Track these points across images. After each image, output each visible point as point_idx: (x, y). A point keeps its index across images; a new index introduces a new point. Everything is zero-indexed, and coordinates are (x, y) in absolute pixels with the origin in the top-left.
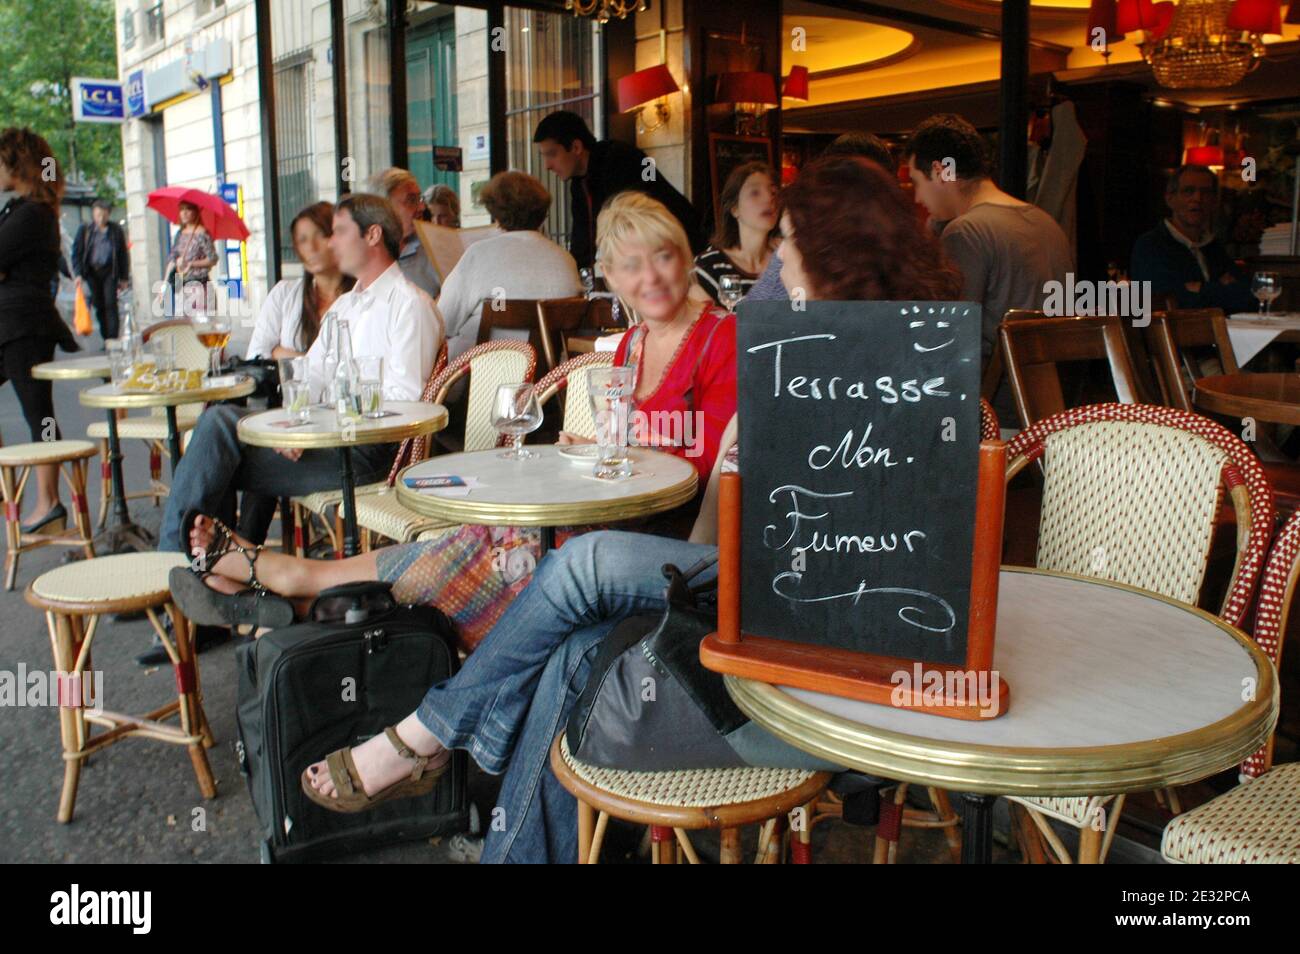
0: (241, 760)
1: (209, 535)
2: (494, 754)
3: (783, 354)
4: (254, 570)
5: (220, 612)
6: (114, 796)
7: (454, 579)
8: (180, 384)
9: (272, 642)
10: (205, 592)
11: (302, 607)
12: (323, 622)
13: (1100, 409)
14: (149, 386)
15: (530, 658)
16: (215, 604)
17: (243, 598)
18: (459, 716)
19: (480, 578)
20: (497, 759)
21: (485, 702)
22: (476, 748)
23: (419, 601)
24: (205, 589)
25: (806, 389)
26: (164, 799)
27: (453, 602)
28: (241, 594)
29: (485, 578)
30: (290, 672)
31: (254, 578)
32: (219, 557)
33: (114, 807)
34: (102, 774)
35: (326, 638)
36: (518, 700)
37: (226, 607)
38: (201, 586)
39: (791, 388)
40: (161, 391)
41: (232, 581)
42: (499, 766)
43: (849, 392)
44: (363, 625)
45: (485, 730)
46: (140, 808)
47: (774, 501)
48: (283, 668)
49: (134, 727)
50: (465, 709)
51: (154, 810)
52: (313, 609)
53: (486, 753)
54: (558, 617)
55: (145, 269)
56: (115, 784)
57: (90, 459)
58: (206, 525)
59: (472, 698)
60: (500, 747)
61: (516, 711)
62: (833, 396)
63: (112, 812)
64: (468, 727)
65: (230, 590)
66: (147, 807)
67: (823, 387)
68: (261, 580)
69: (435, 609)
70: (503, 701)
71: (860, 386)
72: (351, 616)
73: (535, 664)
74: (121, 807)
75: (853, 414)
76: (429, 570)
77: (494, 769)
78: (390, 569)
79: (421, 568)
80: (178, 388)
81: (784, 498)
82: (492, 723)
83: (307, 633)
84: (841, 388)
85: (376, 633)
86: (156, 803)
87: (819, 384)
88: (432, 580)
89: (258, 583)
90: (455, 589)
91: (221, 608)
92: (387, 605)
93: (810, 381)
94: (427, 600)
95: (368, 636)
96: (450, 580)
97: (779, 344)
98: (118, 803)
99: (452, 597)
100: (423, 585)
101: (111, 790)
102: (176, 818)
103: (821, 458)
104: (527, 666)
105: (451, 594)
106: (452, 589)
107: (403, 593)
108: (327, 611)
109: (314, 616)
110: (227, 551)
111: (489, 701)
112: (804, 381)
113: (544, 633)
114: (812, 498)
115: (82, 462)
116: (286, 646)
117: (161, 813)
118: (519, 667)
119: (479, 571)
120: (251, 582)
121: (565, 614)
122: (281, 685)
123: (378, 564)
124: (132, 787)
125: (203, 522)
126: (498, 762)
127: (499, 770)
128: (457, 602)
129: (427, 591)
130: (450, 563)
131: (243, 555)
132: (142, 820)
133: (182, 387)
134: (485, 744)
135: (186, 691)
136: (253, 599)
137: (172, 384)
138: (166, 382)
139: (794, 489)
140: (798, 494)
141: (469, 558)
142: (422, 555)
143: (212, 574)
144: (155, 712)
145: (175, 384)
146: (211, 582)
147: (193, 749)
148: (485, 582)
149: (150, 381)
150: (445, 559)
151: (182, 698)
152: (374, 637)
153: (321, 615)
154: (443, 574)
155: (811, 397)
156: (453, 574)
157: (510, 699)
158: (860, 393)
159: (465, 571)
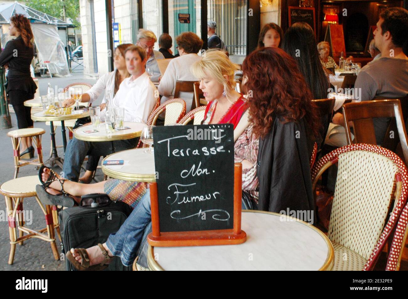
0: (62, 249)
1: (49, 174)
2: (126, 259)
3: (170, 143)
4: (63, 187)
5: (51, 201)
6: (28, 257)
7: (130, 192)
8: (64, 113)
9: (66, 212)
10: (46, 194)
11: (78, 201)
12: (84, 206)
13: (359, 145)
14: (53, 113)
15: (138, 226)
16: (49, 198)
17: (58, 196)
18: (116, 244)
19: (140, 192)
20: (127, 261)
21: (124, 240)
22: (122, 256)
23: (118, 199)
24: (46, 193)
25: (179, 153)
26: (43, 259)
27: (130, 200)
28: (58, 195)
29: (142, 192)
30: (71, 222)
31: (63, 189)
32: (51, 182)
33: (27, 260)
34: (26, 249)
35: (84, 212)
36: (134, 240)
37: (53, 199)
38: (45, 192)
39: (174, 153)
40: (57, 115)
41: (56, 190)
42: (127, 263)
43: (193, 153)
44: (98, 208)
45: (124, 250)
46: (35, 262)
47: (169, 189)
48: (69, 221)
49: (35, 234)
50: (118, 242)
51: (39, 263)
52: (82, 201)
53: (124, 258)
54: (146, 213)
55: (87, 54)
56: (30, 252)
57: (42, 135)
58: (47, 171)
59: (120, 238)
60: (128, 256)
61: (134, 244)
62: (188, 154)
63: (26, 262)
64: (120, 249)
65: (54, 193)
66: (37, 261)
67: (184, 152)
68: (65, 190)
69: (124, 203)
70: (129, 240)
71: (197, 151)
72: (93, 205)
73: (140, 228)
74: (30, 260)
75: (195, 160)
76: (121, 189)
77: (126, 264)
78: (108, 188)
79: (119, 188)
80: (63, 114)
81: (173, 189)
82: (126, 248)
83: (79, 210)
84: (190, 152)
85: (101, 211)
86: (41, 260)
87: (183, 152)
88: (122, 193)
89: (64, 191)
90: (131, 196)
91: (51, 199)
92: (107, 201)
93: (180, 150)
94: (121, 199)
95: (98, 212)
96: (129, 193)
97: (168, 140)
98: (28, 260)
99: (129, 199)
100: (119, 194)
101: (28, 254)
102: (45, 266)
103: (185, 174)
104: (136, 229)
105: (129, 197)
106: (129, 196)
107: (112, 196)
108: (86, 203)
109: (82, 204)
110: (54, 180)
111: (125, 240)
112: (178, 150)
113: (142, 218)
114: (183, 187)
115: (40, 136)
116: (70, 214)
117: (41, 264)
118: (135, 229)
119: (139, 189)
120: (62, 191)
121: (149, 212)
122: (68, 227)
123: (104, 186)
124: (35, 253)
125: (46, 170)
126: (127, 262)
127: (128, 265)
128: (131, 200)
129: (121, 196)
130: (129, 187)
131: (59, 182)
132: (35, 265)
133: (64, 114)
134: (124, 255)
135: (49, 224)
136: (62, 197)
137: (61, 112)
138: (59, 112)
139: (176, 184)
140: (178, 186)
141: (136, 185)
142: (120, 183)
143: (49, 188)
144: (42, 229)
145: (62, 113)
146: (48, 190)
147: (52, 243)
148: (142, 193)
149: (53, 112)
150: (128, 185)
151: (48, 226)
152: (100, 212)
153: (84, 204)
154: (126, 190)
155: (180, 155)
156: (130, 191)
157: (131, 240)
158: (197, 153)
159: (134, 190)
